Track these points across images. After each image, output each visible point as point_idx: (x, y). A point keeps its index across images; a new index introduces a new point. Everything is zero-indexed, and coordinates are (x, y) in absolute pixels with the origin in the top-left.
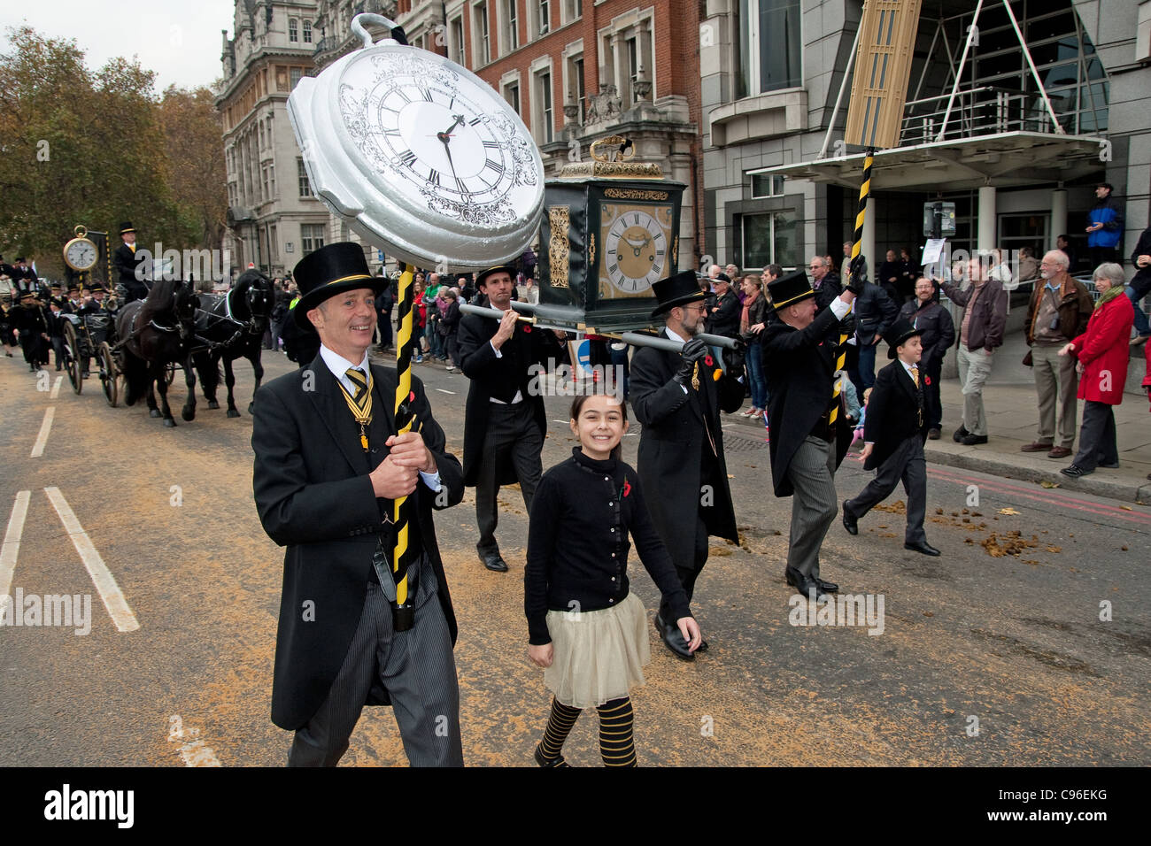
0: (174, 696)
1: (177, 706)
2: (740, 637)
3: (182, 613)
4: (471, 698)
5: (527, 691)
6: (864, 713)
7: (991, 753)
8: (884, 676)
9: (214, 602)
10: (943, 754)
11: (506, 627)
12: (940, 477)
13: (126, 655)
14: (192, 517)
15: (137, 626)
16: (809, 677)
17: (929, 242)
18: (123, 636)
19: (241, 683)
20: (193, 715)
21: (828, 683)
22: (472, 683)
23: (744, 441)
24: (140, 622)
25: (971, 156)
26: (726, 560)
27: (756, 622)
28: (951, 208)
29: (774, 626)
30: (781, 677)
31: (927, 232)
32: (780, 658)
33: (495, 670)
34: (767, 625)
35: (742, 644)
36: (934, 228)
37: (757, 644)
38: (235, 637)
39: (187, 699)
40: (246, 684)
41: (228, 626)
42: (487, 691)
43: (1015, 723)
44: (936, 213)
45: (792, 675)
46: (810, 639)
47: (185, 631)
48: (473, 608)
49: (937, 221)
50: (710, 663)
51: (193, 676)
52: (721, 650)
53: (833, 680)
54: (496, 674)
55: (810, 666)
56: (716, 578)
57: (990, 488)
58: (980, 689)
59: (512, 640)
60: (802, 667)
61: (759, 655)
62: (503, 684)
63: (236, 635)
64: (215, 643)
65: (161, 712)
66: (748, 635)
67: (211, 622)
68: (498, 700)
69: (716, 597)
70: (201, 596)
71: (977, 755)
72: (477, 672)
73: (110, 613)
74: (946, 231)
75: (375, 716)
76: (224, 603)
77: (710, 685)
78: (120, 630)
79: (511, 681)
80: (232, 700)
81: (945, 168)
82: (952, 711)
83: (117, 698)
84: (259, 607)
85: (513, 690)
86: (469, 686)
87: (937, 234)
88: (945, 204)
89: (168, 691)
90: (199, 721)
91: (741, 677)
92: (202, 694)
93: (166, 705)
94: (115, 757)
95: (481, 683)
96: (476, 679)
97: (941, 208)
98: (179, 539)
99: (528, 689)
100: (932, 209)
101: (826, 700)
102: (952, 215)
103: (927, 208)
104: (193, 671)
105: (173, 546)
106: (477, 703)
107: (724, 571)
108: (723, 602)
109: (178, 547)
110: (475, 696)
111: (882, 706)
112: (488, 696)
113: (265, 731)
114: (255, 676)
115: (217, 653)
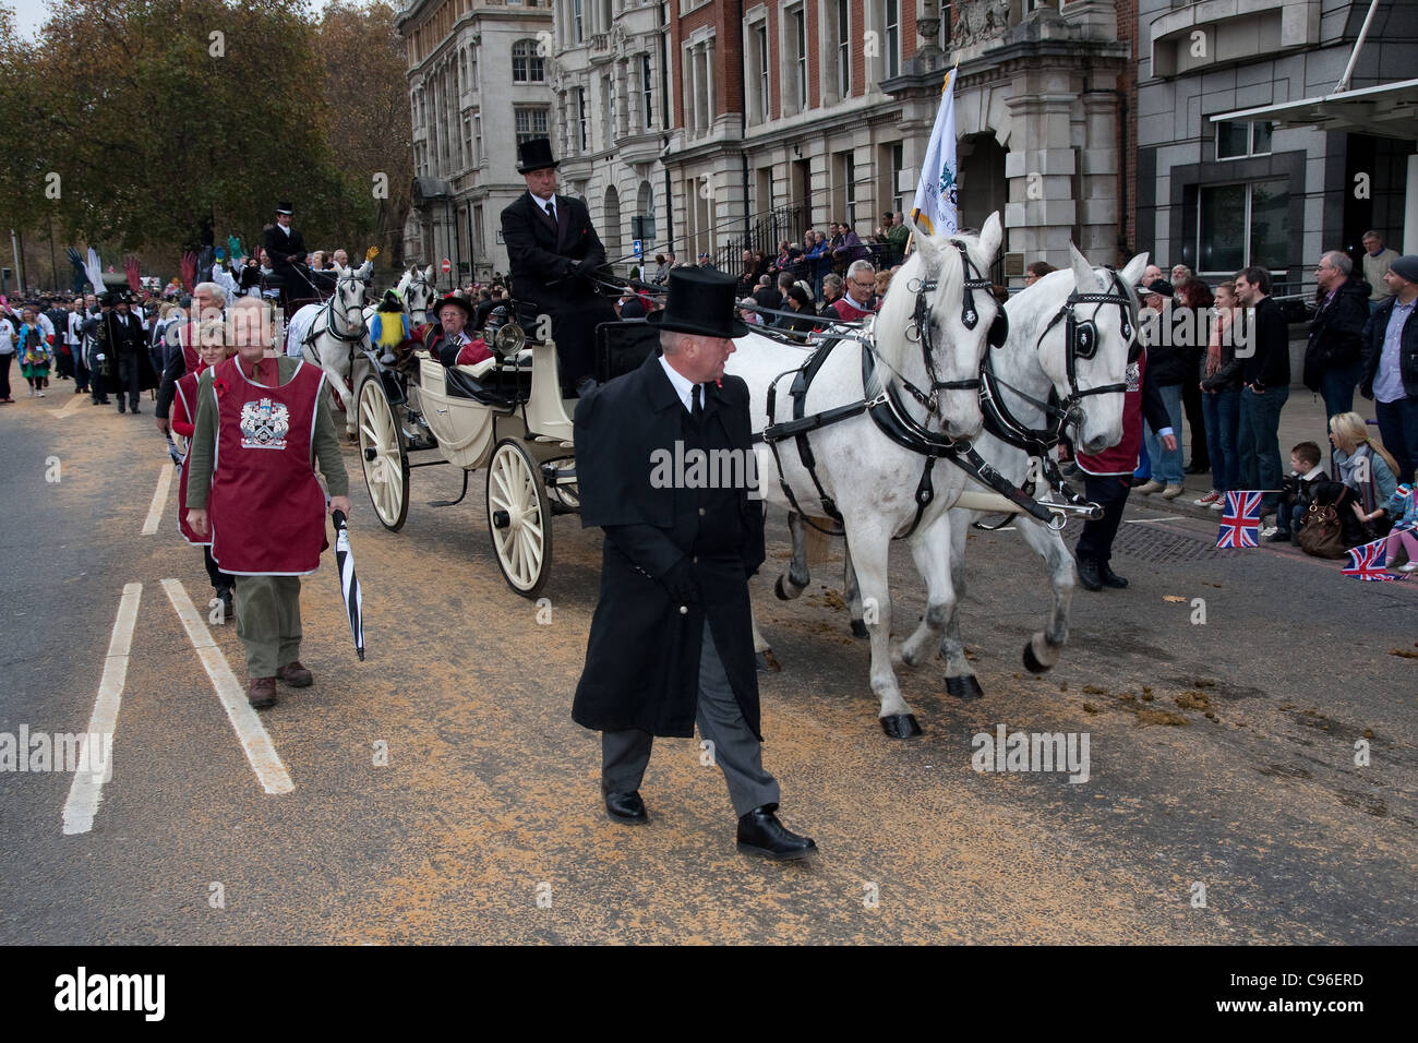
0: (344, 894)
1: (349, 908)
2: (1207, 858)
3: (353, 770)
4: (782, 925)
5: (867, 920)
11: (833, 819)
13: (276, 829)
15: (290, 787)
18: (272, 800)
19: (441, 879)
20: (371, 923)
22: (782, 902)
23: (1200, 544)
24: (295, 781)
26: (1177, 732)
27: (1232, 835)
29: (1262, 844)
30: (1279, 931)
32: (1275, 898)
33: (818, 884)
34: (1252, 842)
35: (1209, 870)
37: (1237, 872)
38: (430, 810)
39: (362, 899)
40: (447, 882)
41: (419, 792)
42: (806, 915)
45: (1301, 929)
46: (1327, 872)
47: (359, 797)
50: (1159, 896)
51: (371, 865)
52: (1176, 877)
54: (820, 891)
55: (1329, 916)
56: (1162, 760)
59: (842, 838)
60: (1317, 917)
61: (1240, 890)
62: (830, 905)
63: (432, 808)
64: (402, 817)
65: (326, 916)
66: (1220, 855)
67: (395, 786)
68: (824, 930)
69: (1162, 791)
72: (790, 884)
73: (253, 765)
76: (414, 758)
78: (267, 791)
79: (841, 902)
80: (427, 904)
83: (264, 891)
84: (465, 768)
85: (845, 916)
86: (778, 907)
89: (335, 884)
90: (380, 934)
91: (1211, 923)
92: (385, 893)
93: (333, 906)
95: (796, 903)
96: (788, 896)
99: (869, 917)
104: (372, 858)
105: (340, 672)
106: (791, 933)
107: (1176, 749)
108: (1176, 800)
109: (348, 674)
110: (787, 922)
112: (807, 923)
114: (460, 871)
115: (405, 833)
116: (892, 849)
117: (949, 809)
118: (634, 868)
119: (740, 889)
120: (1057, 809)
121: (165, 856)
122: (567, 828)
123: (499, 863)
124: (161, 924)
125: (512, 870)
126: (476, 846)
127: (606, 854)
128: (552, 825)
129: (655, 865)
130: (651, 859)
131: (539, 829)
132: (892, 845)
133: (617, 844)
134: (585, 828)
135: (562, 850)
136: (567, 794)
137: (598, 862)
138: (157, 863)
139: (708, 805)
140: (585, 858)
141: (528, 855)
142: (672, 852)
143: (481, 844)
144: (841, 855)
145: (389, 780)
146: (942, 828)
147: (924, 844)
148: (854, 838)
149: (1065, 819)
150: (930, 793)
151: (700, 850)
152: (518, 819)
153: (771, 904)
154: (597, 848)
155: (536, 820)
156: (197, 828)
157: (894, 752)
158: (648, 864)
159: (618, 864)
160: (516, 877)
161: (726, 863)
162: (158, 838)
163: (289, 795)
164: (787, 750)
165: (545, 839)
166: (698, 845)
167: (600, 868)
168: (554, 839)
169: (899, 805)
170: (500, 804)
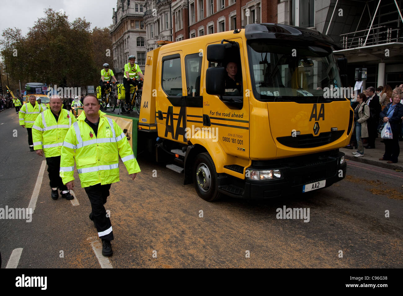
0: (90, 226)
6: (321, 244)
7: (365, 260)
8: (329, 232)
10: (348, 259)
12: (357, 166)
13: (75, 213)
15: (79, 204)
16: (303, 231)
17: (357, 82)
18: (74, 207)
21: (309, 233)
24: (79, 203)
25: (376, 52)
28: (365, 70)
30: (293, 231)
31: (356, 79)
36: (359, 77)
42: (192, 230)
43: (375, 251)
44: (360, 72)
45: (297, 230)
49: (360, 75)
53: (311, 232)
57: (376, 171)
58: (364, 239)
60: (301, 228)
65: (85, 231)
68: (195, 233)
71: (360, 260)
74: (363, 79)
75: (154, 236)
77: (267, 232)
78: (73, 205)
81: (366, 56)
82: (353, 245)
83: (72, 226)
87: (360, 79)
88: (363, 69)
91: (279, 230)
93: (87, 229)
94: (70, 243)
97: (362, 70)
100: (358, 71)
101: (308, 239)
102: (366, 73)
103: (356, 70)
111: (327, 242)
112: (192, 232)
113: (118, 239)
119: (178, 225)
121: (50, 219)
122: (140, 213)
124: (48, 233)
128: (137, 212)
131: (134, 213)
135: (139, 217)
138: (48, 220)
149: (251, 209)
152: (129, 211)
153: (184, 228)
156: (57, 213)
162: (48, 215)
163: (78, 206)
165: (135, 215)
170: (126, 208)
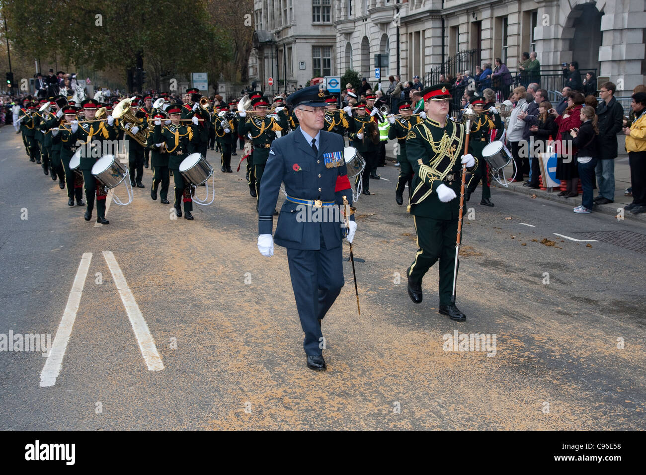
3: (197, 360)
9: (222, 354)
13: (152, 390)
14: (211, 283)
15: (162, 367)
18: (152, 374)
19: (239, 422)
24: (165, 364)
38: (237, 384)
40: (242, 424)
41: (232, 374)
47: (199, 375)
48: (436, 382)
51: (201, 412)
59: (468, 414)
63: (238, 383)
64: (221, 387)
67: (219, 370)
70: (213, 347)
73: (143, 354)
76: (231, 355)
78: (150, 369)
84: (258, 362)
98: (200, 300)
104: (202, 409)
105: (195, 306)
109: (199, 307)
114: (250, 419)
115: (222, 396)
116: (497, 422)
117: (533, 402)
118: (347, 423)
120: (600, 407)
122: (311, 399)
123: (272, 415)
125: (279, 420)
126: (260, 405)
127: (332, 414)
128: (302, 396)
129: (359, 422)
130: (357, 418)
131: (296, 397)
132: (497, 420)
133: (339, 409)
134: (321, 399)
135: (307, 410)
136: (314, 379)
137: (327, 418)
138: (87, 404)
139: (392, 390)
140: (319, 416)
141: (289, 413)
142: (369, 415)
143: (263, 404)
144: (466, 423)
145: (216, 366)
146: (528, 413)
147: (517, 421)
148: (475, 414)
149: (605, 413)
150: (522, 392)
151: (386, 415)
152: (285, 391)
154: (327, 410)
155: (295, 393)
156: (111, 387)
157: (504, 367)
158: (355, 421)
159: (338, 420)
160: (280, 423)
161: (399, 423)
162: (89, 391)
163: (161, 372)
164: (441, 362)
165: (298, 404)
166: (384, 412)
167: (328, 421)
168: (304, 404)
169: (503, 397)
170: (276, 383)
